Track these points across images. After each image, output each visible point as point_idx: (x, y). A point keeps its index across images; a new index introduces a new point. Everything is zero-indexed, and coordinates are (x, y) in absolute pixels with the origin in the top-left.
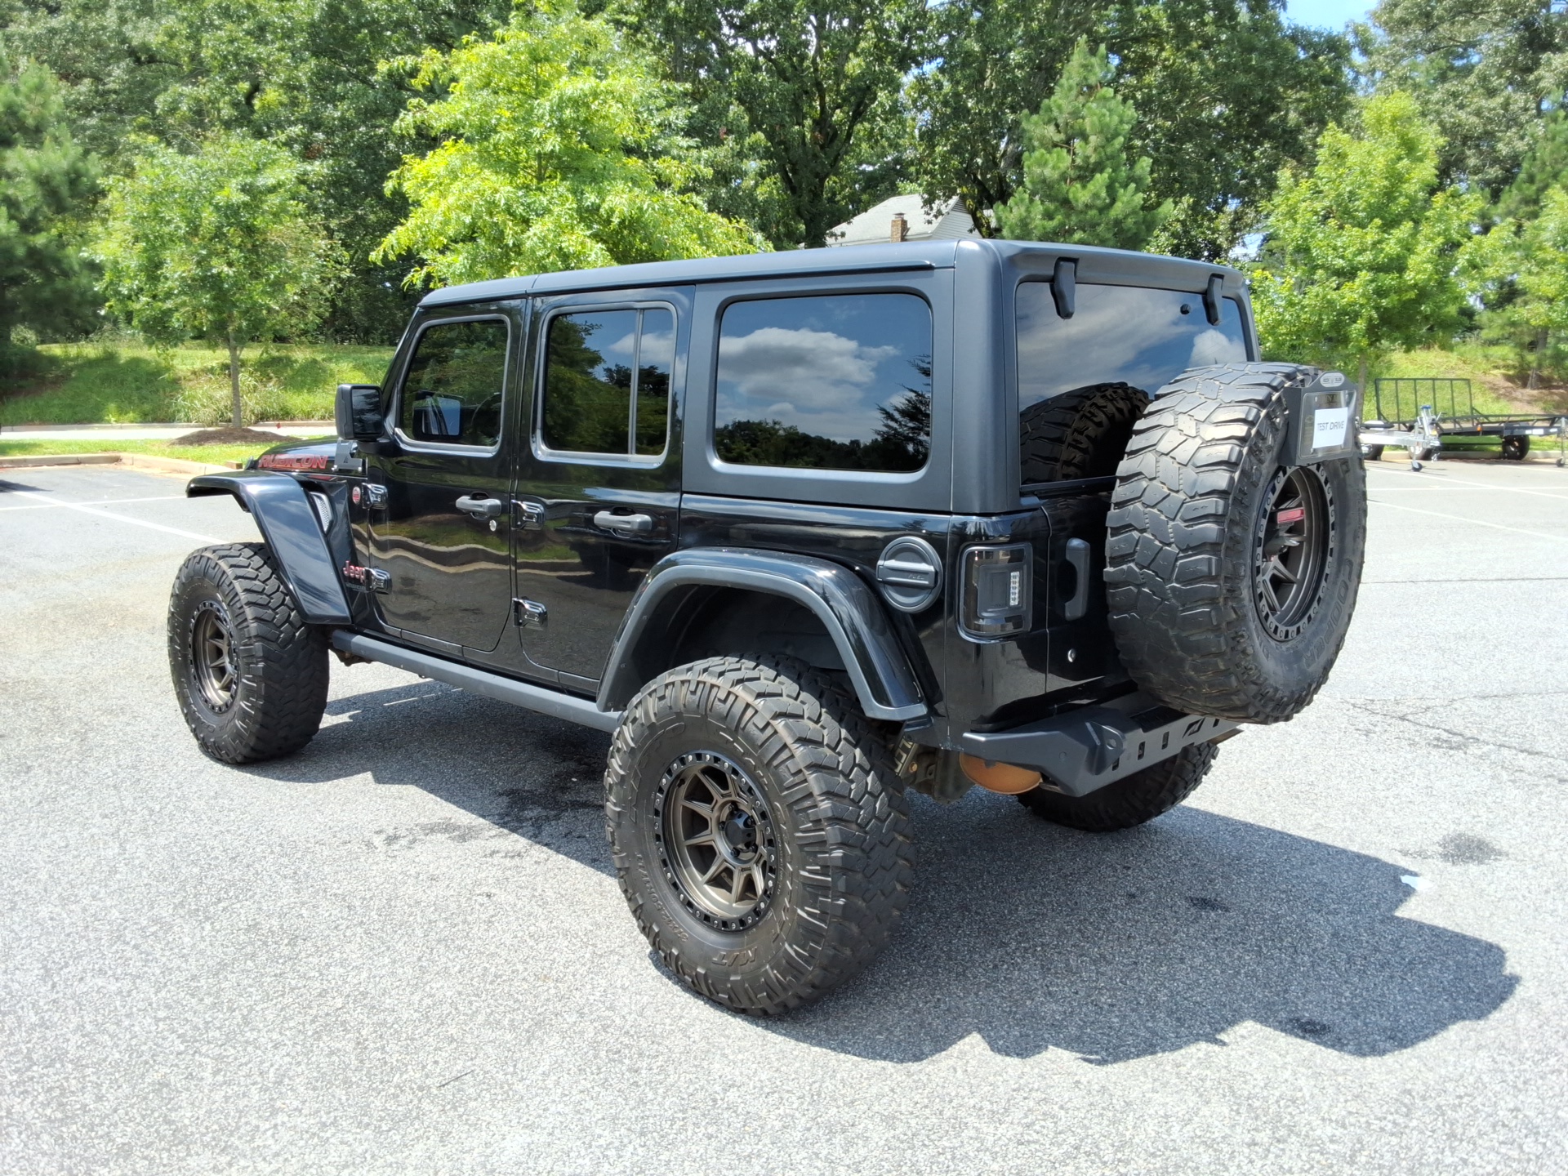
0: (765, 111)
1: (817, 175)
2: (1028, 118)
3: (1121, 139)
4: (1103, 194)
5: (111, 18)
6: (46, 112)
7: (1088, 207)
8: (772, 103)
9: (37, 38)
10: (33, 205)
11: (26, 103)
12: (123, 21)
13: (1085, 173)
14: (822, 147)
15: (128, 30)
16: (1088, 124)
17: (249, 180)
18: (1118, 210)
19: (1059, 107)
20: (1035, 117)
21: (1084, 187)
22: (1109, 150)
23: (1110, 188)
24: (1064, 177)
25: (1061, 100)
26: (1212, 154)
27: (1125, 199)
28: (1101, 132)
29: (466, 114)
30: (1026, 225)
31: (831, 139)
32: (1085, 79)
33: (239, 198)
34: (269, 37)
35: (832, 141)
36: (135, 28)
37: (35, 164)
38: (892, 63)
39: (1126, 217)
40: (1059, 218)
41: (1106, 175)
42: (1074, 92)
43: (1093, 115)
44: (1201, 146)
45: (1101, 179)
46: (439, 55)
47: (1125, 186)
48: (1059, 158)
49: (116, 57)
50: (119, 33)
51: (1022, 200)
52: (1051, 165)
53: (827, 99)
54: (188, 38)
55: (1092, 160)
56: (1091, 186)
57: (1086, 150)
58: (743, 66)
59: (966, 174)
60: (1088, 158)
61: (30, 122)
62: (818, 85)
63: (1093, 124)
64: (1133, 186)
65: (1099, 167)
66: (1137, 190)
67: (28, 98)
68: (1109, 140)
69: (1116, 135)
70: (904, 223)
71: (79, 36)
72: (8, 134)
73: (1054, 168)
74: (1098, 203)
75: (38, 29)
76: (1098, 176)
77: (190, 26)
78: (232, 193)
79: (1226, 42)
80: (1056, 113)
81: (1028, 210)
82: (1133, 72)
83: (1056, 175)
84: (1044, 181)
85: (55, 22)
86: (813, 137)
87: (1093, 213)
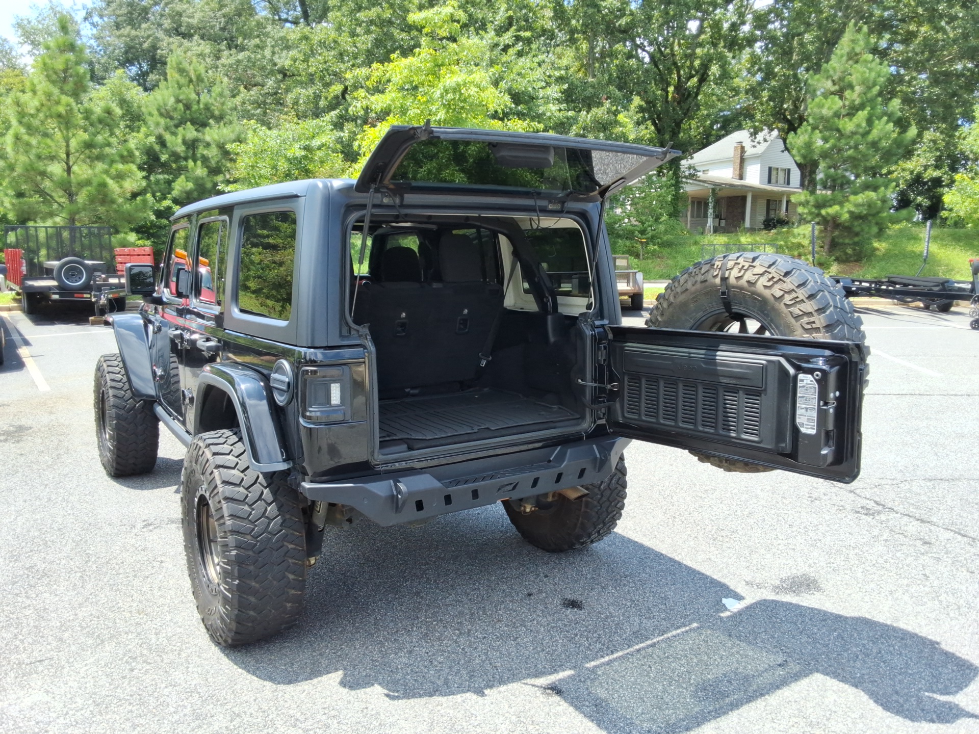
0: (634, 84)
1: (675, 121)
2: (812, 77)
3: (878, 88)
4: (864, 124)
5: (267, 52)
6: (225, 107)
7: (854, 133)
8: (638, 78)
9: (231, 66)
10: (216, 159)
11: (214, 103)
12: (273, 53)
13: (852, 111)
14: (679, 103)
15: (276, 59)
16: (854, 79)
17: (307, 143)
18: (875, 134)
19: (834, 69)
20: (817, 76)
21: (851, 120)
22: (869, 95)
23: (870, 122)
24: (837, 115)
25: (836, 63)
26: (954, 94)
27: (879, 127)
28: (863, 83)
29: (393, 100)
30: (809, 146)
31: (686, 97)
32: (853, 49)
33: (300, 153)
34: (346, 59)
35: (687, 99)
36: (280, 58)
37: (216, 137)
38: (724, 47)
39: (880, 139)
40: (832, 141)
41: (866, 112)
42: (845, 58)
43: (857, 74)
44: (945, 89)
45: (862, 115)
46: (381, 66)
47: (879, 118)
48: (833, 103)
49: (272, 73)
50: (271, 60)
51: (806, 131)
52: (827, 106)
53: (682, 72)
54: (303, 61)
55: (857, 102)
56: (855, 119)
57: (854, 96)
58: (620, 56)
59: (779, 115)
60: (854, 101)
61: (217, 113)
62: (675, 64)
63: (857, 78)
64: (885, 118)
65: (862, 107)
66: (888, 122)
67: (215, 100)
68: (870, 88)
69: (874, 84)
70: (743, 148)
71: (252, 63)
72: (206, 120)
73: (829, 108)
74: (861, 130)
75: (231, 61)
76: (860, 112)
77: (305, 55)
78: (296, 151)
79: (962, 18)
80: (831, 72)
81: (810, 138)
82: (902, 42)
83: (830, 113)
84: (822, 118)
85: (241, 56)
86: (673, 97)
87: (858, 137)
